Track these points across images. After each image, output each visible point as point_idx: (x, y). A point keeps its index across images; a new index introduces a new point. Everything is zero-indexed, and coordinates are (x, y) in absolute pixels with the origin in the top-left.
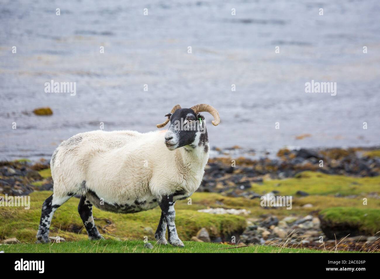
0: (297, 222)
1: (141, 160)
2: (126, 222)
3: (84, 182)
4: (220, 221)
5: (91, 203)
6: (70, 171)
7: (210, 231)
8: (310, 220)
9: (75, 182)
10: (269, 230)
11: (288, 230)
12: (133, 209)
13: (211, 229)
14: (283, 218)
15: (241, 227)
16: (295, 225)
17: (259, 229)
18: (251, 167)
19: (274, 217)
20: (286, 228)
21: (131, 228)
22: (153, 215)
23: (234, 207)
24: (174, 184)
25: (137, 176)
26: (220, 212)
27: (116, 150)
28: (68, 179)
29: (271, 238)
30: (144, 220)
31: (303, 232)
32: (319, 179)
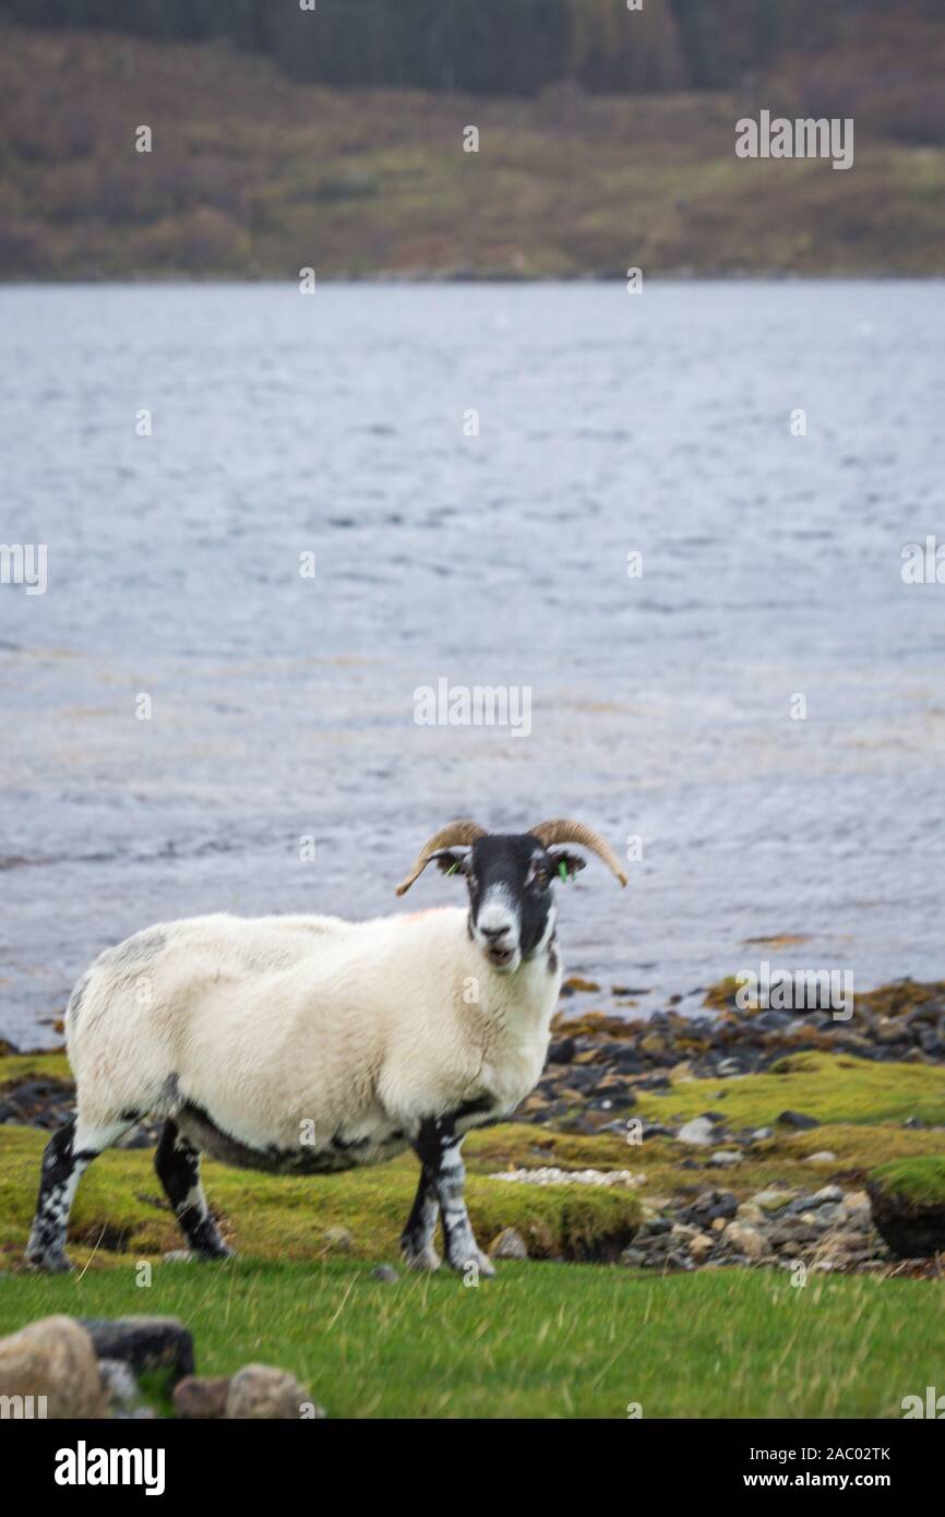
0: (794, 1207)
1: (347, 1010)
2: (267, 1214)
3: (173, 1080)
4: (559, 1206)
5: (195, 1144)
6: (126, 1044)
7: (530, 1239)
8: (837, 1200)
9: (145, 1073)
10: (710, 1232)
11: (771, 1231)
12: (325, 1163)
13: (534, 1229)
14: (753, 1194)
15: (625, 1223)
16: (788, 1216)
17: (678, 1228)
18: (626, 1043)
19: (722, 1191)
20: (760, 1225)
21: (281, 1233)
22: (348, 1189)
23: (594, 1165)
24: (453, 1082)
25: (336, 1059)
26: (550, 1179)
27: (270, 980)
28: (123, 1068)
29: (716, 1258)
30: (321, 1206)
31: (814, 1234)
32: (845, 1074)
